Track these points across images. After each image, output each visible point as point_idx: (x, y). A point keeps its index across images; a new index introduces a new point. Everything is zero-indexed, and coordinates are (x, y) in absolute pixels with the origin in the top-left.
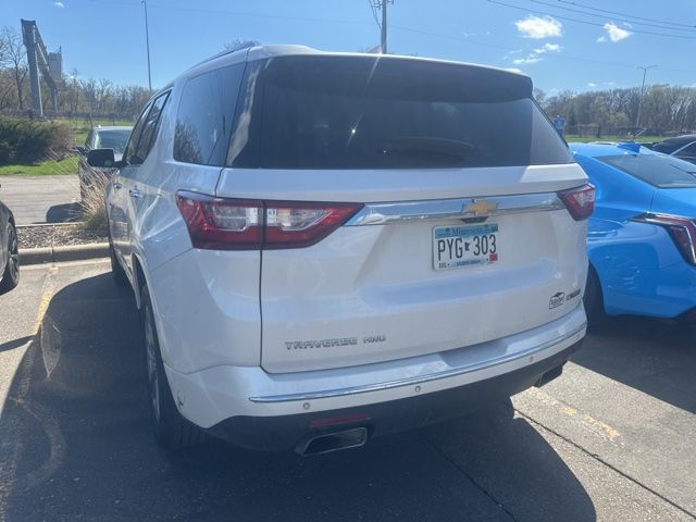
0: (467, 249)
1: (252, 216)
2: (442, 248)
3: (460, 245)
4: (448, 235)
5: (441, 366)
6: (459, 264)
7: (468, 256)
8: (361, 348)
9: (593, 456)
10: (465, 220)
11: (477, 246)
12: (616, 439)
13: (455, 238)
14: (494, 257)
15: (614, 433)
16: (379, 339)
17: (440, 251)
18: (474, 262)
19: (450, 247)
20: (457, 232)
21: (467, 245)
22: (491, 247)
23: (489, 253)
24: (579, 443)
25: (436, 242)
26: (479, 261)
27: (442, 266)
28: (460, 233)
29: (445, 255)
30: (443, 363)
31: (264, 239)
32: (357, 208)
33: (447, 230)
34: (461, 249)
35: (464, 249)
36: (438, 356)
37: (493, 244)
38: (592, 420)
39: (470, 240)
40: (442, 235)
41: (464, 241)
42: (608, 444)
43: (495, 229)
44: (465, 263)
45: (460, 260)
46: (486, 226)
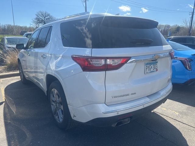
1: (103, 62)
4: (148, 65)
7: (152, 70)
8: (130, 96)
9: (175, 120)
10: (153, 61)
11: (154, 67)
12: (178, 114)
14: (157, 70)
15: (177, 113)
16: (135, 94)
17: (146, 69)
18: (153, 71)
19: (148, 68)
21: (152, 67)
22: (156, 67)
24: (170, 117)
25: (145, 66)
27: (147, 73)
28: (150, 64)
29: (147, 70)
30: (148, 98)
31: (107, 68)
32: (129, 58)
33: (148, 63)
34: (150, 68)
36: (147, 97)
38: (171, 111)
39: (152, 66)
41: (151, 66)
42: (177, 116)
43: (157, 63)
44: (151, 72)
45: (150, 71)
46: (155, 62)
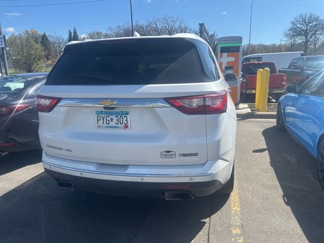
0: (112, 121)
2: (99, 119)
4: (102, 114)
6: (107, 127)
7: (112, 124)
11: (117, 120)
13: (106, 116)
14: (126, 127)
17: (98, 120)
18: (115, 127)
19: (103, 119)
20: (106, 113)
21: (112, 119)
22: (125, 122)
23: (124, 124)
25: (96, 116)
27: (99, 126)
28: (108, 114)
29: (101, 122)
33: (102, 111)
34: (109, 120)
35: (110, 121)
37: (126, 120)
39: (114, 117)
40: (99, 114)
41: (110, 117)
43: (127, 114)
44: (111, 127)
45: (109, 125)
46: (122, 112)
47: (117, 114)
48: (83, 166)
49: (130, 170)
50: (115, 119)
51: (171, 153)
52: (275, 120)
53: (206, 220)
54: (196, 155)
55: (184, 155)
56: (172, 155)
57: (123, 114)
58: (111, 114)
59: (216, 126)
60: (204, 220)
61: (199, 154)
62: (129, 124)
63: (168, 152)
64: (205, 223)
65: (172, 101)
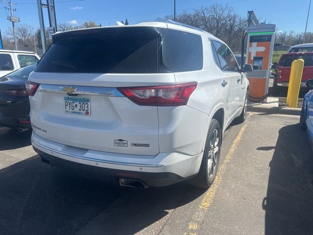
0: (76, 107)
2: (66, 104)
3: (74, 105)
4: (69, 100)
5: (59, 149)
6: (72, 112)
7: (76, 110)
10: (69, 95)
11: (80, 106)
13: (72, 102)
14: (87, 113)
16: (45, 131)
18: (79, 113)
19: (70, 105)
20: (72, 99)
21: (76, 105)
22: (86, 108)
23: (85, 111)
26: (80, 113)
27: (67, 111)
29: (67, 107)
32: (38, 85)
33: (69, 98)
37: (87, 107)
39: (77, 103)
40: (66, 99)
41: (75, 103)
43: (88, 101)
44: (75, 113)
46: (84, 99)
47: (80, 101)
48: (53, 146)
49: (88, 155)
50: (79, 106)
51: (123, 142)
52: (299, 117)
53: (170, 211)
54: (147, 145)
55: (135, 145)
56: (125, 144)
57: (85, 101)
58: (76, 100)
59: (170, 119)
60: (167, 211)
61: (150, 146)
62: (89, 111)
63: (121, 140)
64: (167, 213)
65: (125, 91)
